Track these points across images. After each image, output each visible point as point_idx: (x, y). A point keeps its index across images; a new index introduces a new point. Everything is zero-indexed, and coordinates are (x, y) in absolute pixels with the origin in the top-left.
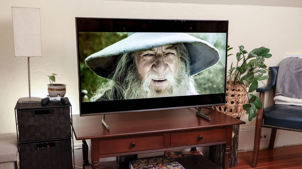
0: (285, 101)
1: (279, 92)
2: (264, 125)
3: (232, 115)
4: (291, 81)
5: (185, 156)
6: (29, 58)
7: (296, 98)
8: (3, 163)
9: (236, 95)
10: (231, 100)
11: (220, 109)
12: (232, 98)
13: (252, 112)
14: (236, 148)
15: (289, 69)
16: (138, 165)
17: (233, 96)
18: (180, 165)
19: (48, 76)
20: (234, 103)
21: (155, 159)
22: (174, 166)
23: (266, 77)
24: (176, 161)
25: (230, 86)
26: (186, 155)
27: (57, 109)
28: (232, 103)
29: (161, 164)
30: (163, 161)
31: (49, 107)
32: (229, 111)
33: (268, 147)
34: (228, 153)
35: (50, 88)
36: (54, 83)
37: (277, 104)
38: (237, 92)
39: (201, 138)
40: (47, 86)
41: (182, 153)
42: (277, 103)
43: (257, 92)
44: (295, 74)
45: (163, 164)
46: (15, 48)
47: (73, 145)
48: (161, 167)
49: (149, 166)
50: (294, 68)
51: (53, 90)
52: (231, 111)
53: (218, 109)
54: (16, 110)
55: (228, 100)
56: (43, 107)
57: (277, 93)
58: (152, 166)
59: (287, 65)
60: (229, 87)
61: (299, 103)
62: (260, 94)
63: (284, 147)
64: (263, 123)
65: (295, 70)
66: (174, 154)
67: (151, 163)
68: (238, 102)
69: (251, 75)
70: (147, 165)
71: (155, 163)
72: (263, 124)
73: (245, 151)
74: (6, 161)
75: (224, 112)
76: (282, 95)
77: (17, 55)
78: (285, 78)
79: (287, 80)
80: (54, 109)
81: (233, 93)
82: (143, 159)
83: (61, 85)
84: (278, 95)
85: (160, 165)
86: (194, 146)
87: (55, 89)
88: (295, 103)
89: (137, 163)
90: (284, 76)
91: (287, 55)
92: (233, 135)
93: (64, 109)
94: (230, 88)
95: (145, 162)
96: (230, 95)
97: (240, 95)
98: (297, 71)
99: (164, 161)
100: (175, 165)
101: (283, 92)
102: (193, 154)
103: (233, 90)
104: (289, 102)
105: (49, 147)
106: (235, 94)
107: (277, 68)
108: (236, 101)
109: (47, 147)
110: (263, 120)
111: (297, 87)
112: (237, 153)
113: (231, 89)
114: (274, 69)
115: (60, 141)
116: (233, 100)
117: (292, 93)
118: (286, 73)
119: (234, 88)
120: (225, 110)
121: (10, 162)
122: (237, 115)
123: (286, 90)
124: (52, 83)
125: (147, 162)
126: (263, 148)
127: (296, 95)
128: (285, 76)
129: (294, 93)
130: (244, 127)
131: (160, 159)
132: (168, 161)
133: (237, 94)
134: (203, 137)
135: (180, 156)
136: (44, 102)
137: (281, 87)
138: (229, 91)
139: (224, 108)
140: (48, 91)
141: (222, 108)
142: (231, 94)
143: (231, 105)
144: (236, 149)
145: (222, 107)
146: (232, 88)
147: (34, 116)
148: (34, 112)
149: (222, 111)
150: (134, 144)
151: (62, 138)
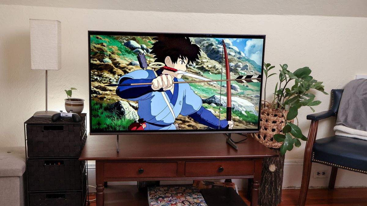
0: (347, 132)
1: (340, 121)
2: (314, 160)
3: (274, 145)
4: (357, 109)
5: (215, 187)
6: (47, 71)
7: (361, 130)
8: (9, 178)
9: (278, 122)
10: (272, 127)
11: (259, 137)
12: (273, 124)
13: (286, 144)
14: (278, 184)
15: (356, 93)
16: (156, 192)
17: (274, 122)
18: (202, 197)
19: (65, 90)
20: (276, 131)
21: (178, 187)
22: (194, 198)
23: (318, 102)
24: (199, 192)
25: (271, 110)
26: (217, 187)
27: (67, 126)
28: (273, 130)
29: (181, 194)
30: (184, 190)
31: (58, 123)
32: (269, 140)
33: (328, 186)
34: (256, 189)
35: (67, 104)
36: (71, 98)
37: (337, 136)
38: (281, 118)
39: (222, 169)
40: (65, 101)
41: (214, 183)
42: (337, 134)
43: (307, 119)
44: (362, 100)
45: (183, 194)
46: (32, 61)
47: (87, 164)
48: (179, 197)
49: (167, 195)
50: (361, 93)
51: (70, 105)
52: (272, 140)
53: (257, 137)
54: (26, 124)
55: (268, 127)
56: (52, 123)
57: (338, 122)
58: (170, 195)
59: (353, 88)
60: (270, 112)
61: (364, 136)
62: (312, 122)
63: (351, 188)
64: (313, 157)
65: (363, 95)
66: (204, 184)
67: (170, 192)
68: (280, 130)
69: (295, 100)
70: (165, 194)
71: (175, 192)
72: (312, 159)
73: (296, 188)
74: (11, 175)
75: (263, 141)
76: (344, 125)
77: (33, 67)
78: (349, 104)
79: (352, 106)
80: (64, 125)
81: (275, 119)
82: (164, 186)
83: (80, 100)
84: (339, 125)
85: (179, 195)
86: (228, 177)
87: (72, 104)
88: (358, 135)
89: (155, 191)
90: (348, 101)
91: (357, 76)
92: (273, 168)
93: (74, 126)
94: (272, 113)
95: (165, 190)
96: (270, 122)
97: (282, 122)
98: (364, 96)
99: (187, 191)
100: (196, 196)
101: (346, 121)
102: (226, 185)
103: (275, 116)
104: (351, 133)
105: (60, 164)
106: (277, 120)
107: (341, 91)
108: (277, 128)
109: (58, 164)
110: (313, 153)
111: (363, 115)
112: (279, 190)
113: (272, 115)
114: (337, 92)
115: (69, 159)
116: (275, 128)
117: (357, 123)
118: (351, 98)
119: (276, 114)
120: (264, 139)
121: (15, 177)
122: (280, 146)
123: (350, 119)
124: (69, 98)
125: (166, 190)
126: (322, 187)
127: (362, 126)
128: (350, 101)
129: (359, 123)
130: (296, 160)
131: (182, 188)
132: (191, 191)
133: (280, 120)
134: (224, 168)
135: (210, 187)
136: (55, 118)
137: (343, 115)
138: (269, 117)
139: (263, 136)
140: (65, 106)
141: (261, 136)
142: (272, 121)
143: (271, 133)
144: (278, 186)
145: (261, 134)
146: (274, 114)
147: (43, 131)
148: (43, 127)
149: (261, 139)
150: (142, 169)
151: (71, 157)
